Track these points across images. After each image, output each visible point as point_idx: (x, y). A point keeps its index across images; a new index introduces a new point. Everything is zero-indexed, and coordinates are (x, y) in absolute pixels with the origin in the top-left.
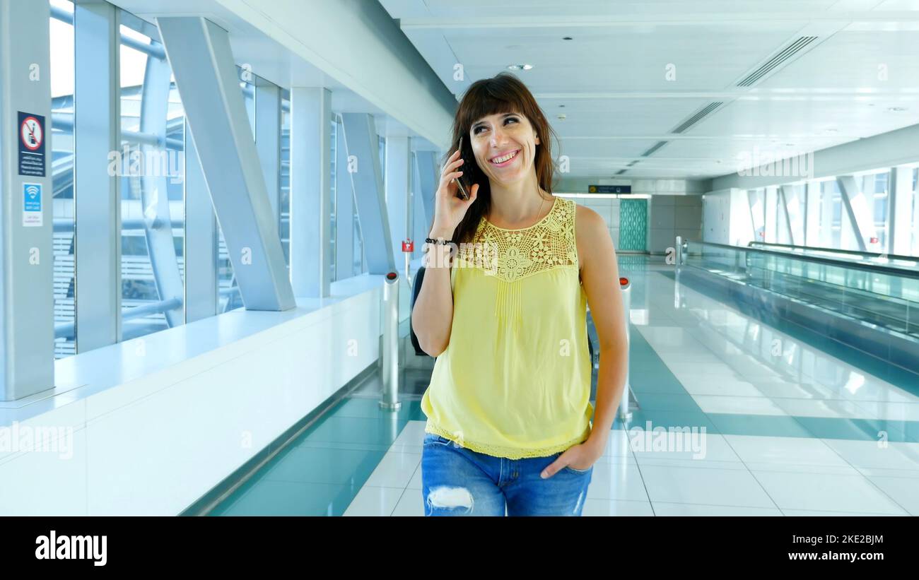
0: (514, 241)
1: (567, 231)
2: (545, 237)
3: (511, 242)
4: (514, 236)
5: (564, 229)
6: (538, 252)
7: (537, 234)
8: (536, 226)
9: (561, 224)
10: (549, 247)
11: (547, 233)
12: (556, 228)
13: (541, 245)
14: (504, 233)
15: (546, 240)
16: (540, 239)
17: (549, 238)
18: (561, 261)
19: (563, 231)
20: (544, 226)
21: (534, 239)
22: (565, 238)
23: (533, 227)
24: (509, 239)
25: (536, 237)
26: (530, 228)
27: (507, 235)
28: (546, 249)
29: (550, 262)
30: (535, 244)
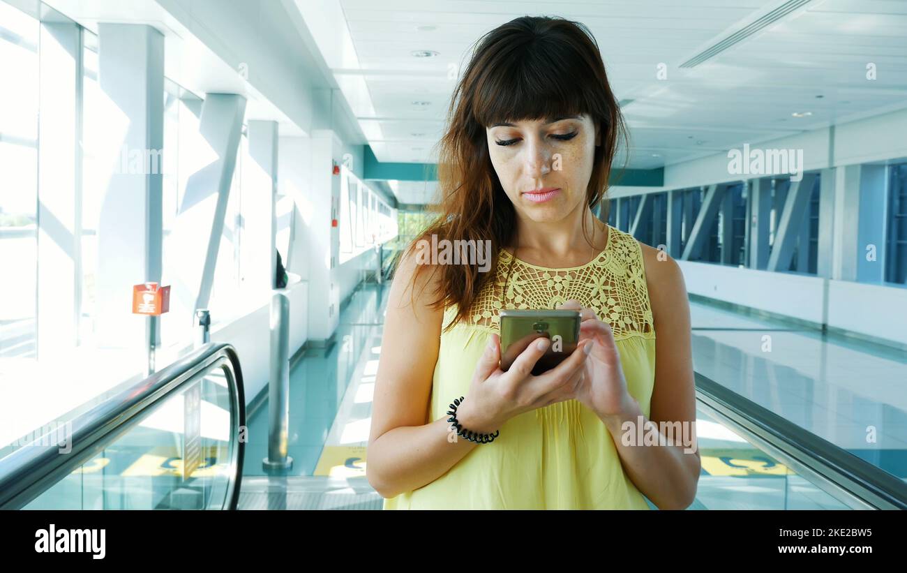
0: (558, 287)
1: (636, 276)
2: (606, 283)
3: (553, 288)
4: (557, 278)
5: (630, 274)
6: (599, 307)
7: (593, 277)
8: (590, 265)
9: (624, 266)
10: (616, 299)
11: (608, 278)
12: (618, 271)
13: (602, 294)
14: (540, 274)
15: (609, 288)
16: (598, 286)
17: (613, 285)
18: (635, 325)
19: (629, 277)
20: (600, 265)
21: (589, 285)
22: (634, 287)
23: (586, 266)
24: (550, 284)
25: (593, 282)
26: (582, 267)
27: (546, 276)
28: (611, 302)
29: (622, 324)
30: (593, 294)
